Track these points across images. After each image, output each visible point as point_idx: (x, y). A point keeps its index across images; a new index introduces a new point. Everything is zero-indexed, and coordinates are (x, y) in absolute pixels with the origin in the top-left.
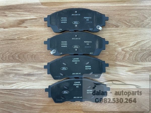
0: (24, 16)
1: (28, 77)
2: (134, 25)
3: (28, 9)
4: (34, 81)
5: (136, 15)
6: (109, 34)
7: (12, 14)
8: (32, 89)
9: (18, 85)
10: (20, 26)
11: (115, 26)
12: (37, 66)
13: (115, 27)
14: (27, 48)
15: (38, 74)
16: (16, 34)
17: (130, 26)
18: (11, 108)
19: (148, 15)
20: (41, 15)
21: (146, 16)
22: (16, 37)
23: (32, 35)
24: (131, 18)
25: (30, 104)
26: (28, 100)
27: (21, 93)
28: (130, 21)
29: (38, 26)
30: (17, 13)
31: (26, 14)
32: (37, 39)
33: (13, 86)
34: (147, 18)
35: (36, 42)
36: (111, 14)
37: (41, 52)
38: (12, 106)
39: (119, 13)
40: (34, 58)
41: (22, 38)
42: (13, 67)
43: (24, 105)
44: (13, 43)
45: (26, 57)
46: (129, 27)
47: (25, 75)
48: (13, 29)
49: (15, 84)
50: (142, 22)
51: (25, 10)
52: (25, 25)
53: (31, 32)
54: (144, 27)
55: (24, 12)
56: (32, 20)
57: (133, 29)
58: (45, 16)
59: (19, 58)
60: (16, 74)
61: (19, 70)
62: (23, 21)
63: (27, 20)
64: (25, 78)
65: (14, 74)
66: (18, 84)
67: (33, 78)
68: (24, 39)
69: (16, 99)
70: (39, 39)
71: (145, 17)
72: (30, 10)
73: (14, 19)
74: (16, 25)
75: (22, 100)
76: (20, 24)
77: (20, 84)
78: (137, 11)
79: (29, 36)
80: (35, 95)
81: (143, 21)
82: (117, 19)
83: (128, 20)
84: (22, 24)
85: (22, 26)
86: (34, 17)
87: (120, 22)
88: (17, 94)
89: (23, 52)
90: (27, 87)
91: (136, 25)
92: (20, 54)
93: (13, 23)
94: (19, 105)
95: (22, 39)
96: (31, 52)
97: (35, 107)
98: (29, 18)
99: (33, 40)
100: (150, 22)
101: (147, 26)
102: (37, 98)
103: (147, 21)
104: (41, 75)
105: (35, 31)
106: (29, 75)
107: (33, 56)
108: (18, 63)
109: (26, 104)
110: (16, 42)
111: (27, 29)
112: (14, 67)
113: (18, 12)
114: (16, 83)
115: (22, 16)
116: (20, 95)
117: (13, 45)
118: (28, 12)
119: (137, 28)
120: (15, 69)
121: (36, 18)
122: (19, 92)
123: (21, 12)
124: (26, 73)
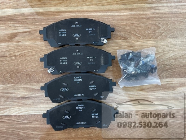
0: (16, 28)
1: (23, 101)
2: (145, 36)
3: (21, 20)
4: (30, 105)
5: (147, 24)
6: (116, 47)
7: (2, 26)
8: (27, 115)
9: (10, 111)
10: (12, 40)
11: (123, 37)
12: (33, 87)
13: (123, 39)
14: (20, 67)
15: (34, 97)
16: (7, 51)
17: (141, 37)
18: (3, 138)
19: (161, 24)
20: (37, 27)
21: (159, 25)
22: (7, 54)
23: (26, 51)
24: (141, 28)
25: (26, 133)
26: (23, 129)
27: (15, 120)
28: (140, 31)
29: (32, 39)
30: (7, 25)
31: (19, 26)
32: (32, 55)
33: (5, 112)
34: (160, 28)
35: (31, 59)
36: (118, 24)
37: (37, 70)
38: (5, 136)
39: (127, 22)
40: (30, 78)
41: (14, 54)
42: (4, 89)
43: (19, 134)
44: (3, 61)
45: (20, 77)
46: (139, 39)
47: (18, 98)
48: (3, 44)
49: (7, 110)
50: (154, 33)
51: (17, 22)
52: (17, 39)
53: (25, 47)
54: (156, 38)
55: (16, 24)
56: (25, 33)
57: (144, 41)
58: (41, 28)
59: (11, 79)
60: (8, 98)
61: (11, 93)
62: (15, 35)
63: (19, 33)
64: (19, 103)
65: (5, 97)
66: (10, 109)
67: (29, 102)
68: (16, 56)
69: (9, 128)
70: (34, 55)
71: (157, 26)
72: (23, 22)
73: (5, 32)
74: (7, 40)
75: (16, 128)
76: (11, 38)
77: (13, 109)
78: (148, 20)
79: (23, 52)
80: (31, 123)
81: (154, 31)
82: (125, 29)
83: (138, 31)
84: (14, 38)
85: (14, 41)
86: (28, 29)
87: (128, 33)
88: (10, 121)
89: (16, 71)
90: (22, 112)
91: (147, 36)
92: (12, 74)
93: (3, 37)
94: (14, 134)
95: (14, 56)
96: (25, 71)
97: (32, 136)
98: (22, 31)
99: (27, 56)
100: (163, 32)
101: (160, 37)
102: (34, 126)
103: (160, 31)
104: (38, 98)
105: (30, 46)
106: (23, 98)
107: (28, 76)
108: (11, 85)
109: (21, 133)
110: (7, 59)
111: (20, 43)
112: (6, 89)
113: (9, 24)
114: (8, 108)
115: (13, 29)
116: (14, 122)
117: (3, 64)
118: (21, 23)
119: (148, 40)
120: (6, 92)
121: (31, 31)
122: (13, 119)
123: (12, 24)
124: (20, 96)
